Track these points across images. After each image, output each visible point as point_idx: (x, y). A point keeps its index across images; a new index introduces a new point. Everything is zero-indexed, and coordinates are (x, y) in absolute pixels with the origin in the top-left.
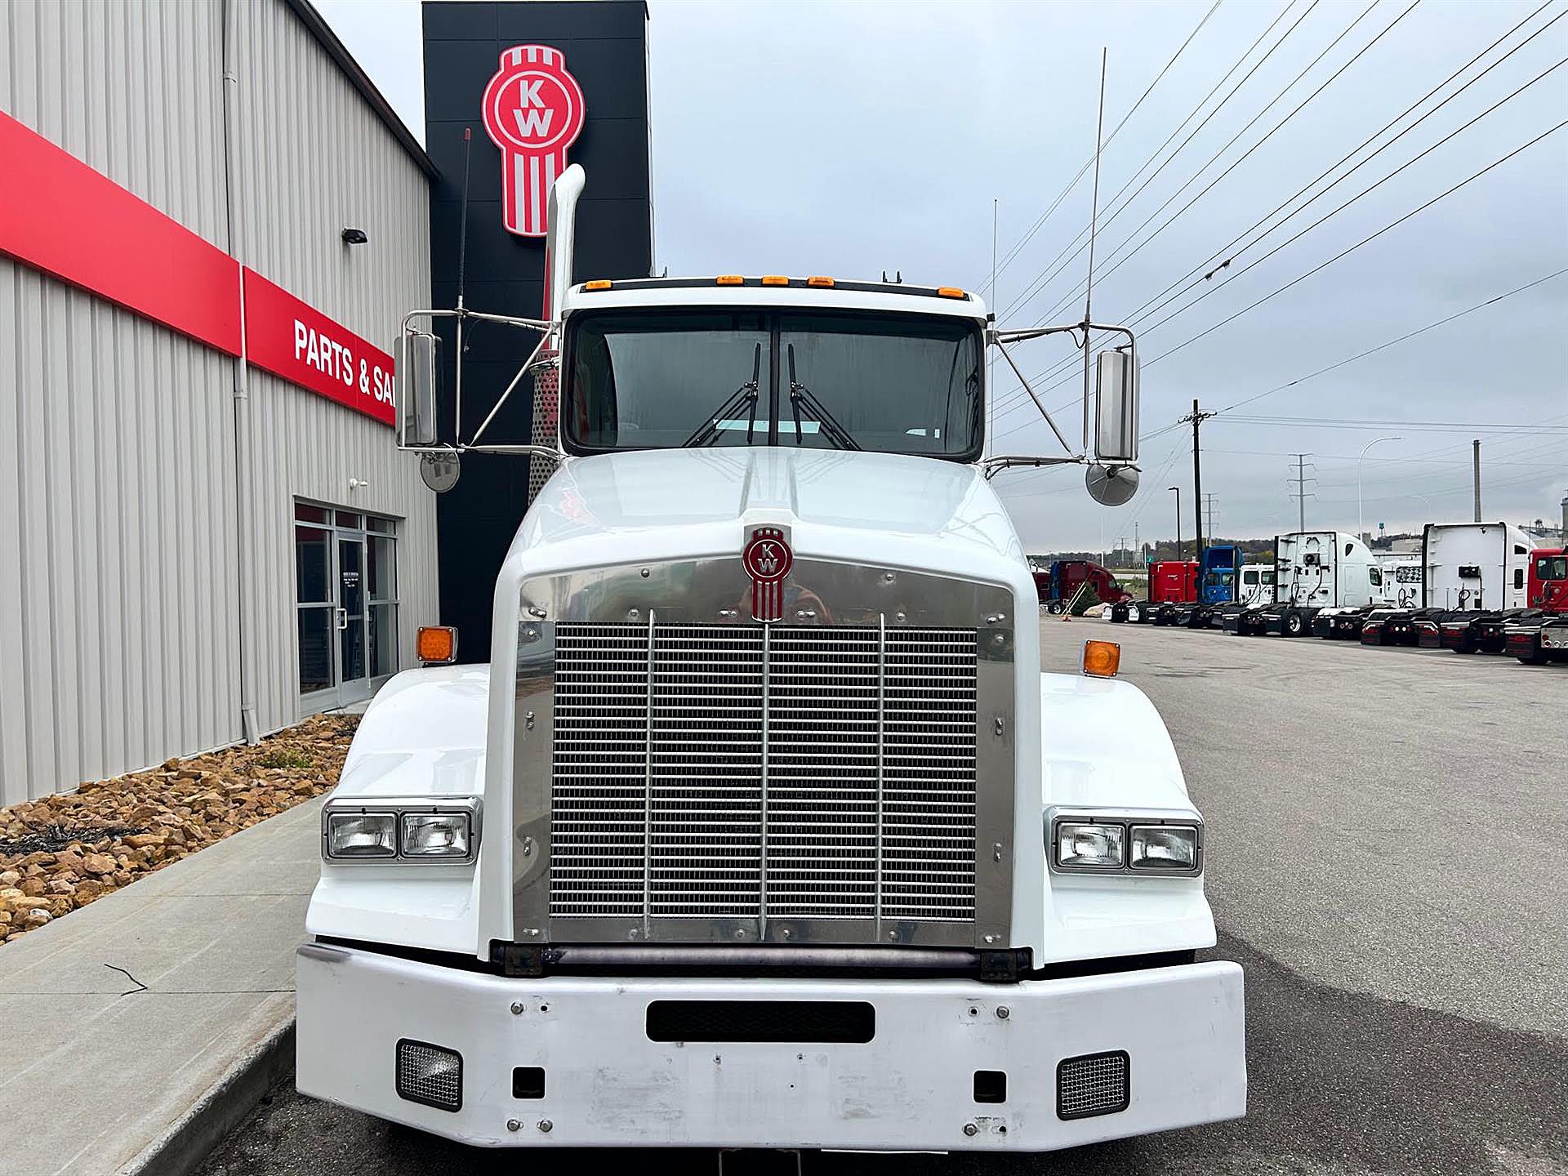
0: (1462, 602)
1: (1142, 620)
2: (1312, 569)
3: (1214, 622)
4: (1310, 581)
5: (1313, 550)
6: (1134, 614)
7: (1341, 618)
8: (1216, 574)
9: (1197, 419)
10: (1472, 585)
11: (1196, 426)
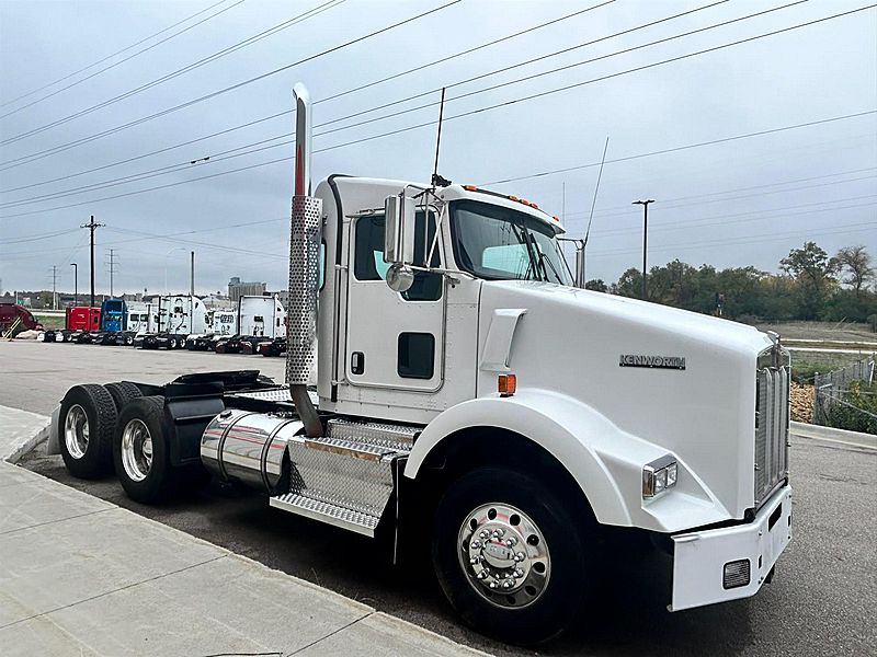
0: (255, 333)
1: (65, 341)
2: (178, 314)
3: (118, 342)
4: (177, 321)
5: (179, 305)
6: (59, 337)
7: (199, 340)
8: (110, 315)
9: (92, 227)
10: (260, 325)
11: (92, 231)
